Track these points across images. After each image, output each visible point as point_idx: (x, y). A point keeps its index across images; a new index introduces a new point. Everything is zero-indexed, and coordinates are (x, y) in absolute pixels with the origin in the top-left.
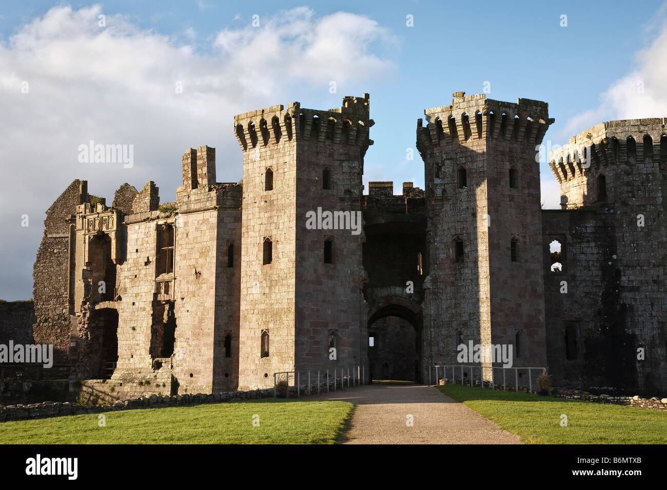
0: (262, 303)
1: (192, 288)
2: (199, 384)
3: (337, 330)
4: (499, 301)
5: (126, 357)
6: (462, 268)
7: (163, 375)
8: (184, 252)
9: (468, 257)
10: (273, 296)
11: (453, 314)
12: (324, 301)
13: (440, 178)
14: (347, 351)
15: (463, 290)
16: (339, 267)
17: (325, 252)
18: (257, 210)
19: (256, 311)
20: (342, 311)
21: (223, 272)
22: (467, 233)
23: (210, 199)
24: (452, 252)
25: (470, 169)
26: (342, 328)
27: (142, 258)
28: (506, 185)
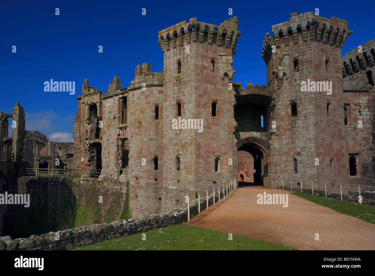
0: (175, 139)
1: (136, 131)
2: (141, 184)
3: (220, 156)
4: (321, 140)
5: (105, 167)
6: (296, 120)
7: (123, 178)
8: (132, 111)
9: (301, 113)
10: (182, 135)
11: (290, 148)
12: (212, 138)
13: (282, 66)
14: (226, 169)
15: (297, 133)
16: (221, 118)
17: (212, 110)
18: (172, 85)
19: (172, 144)
20: (224, 145)
21: (153, 122)
22: (300, 99)
23: (145, 80)
24: (289, 111)
25: (301, 60)
26: (223, 155)
27: (112, 116)
28: (324, 70)
